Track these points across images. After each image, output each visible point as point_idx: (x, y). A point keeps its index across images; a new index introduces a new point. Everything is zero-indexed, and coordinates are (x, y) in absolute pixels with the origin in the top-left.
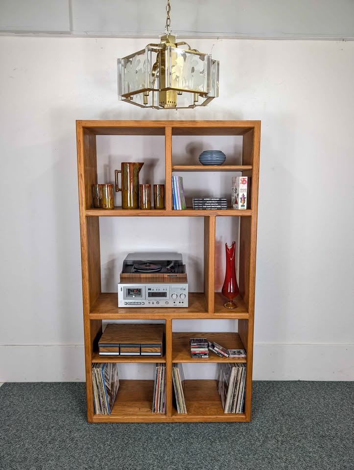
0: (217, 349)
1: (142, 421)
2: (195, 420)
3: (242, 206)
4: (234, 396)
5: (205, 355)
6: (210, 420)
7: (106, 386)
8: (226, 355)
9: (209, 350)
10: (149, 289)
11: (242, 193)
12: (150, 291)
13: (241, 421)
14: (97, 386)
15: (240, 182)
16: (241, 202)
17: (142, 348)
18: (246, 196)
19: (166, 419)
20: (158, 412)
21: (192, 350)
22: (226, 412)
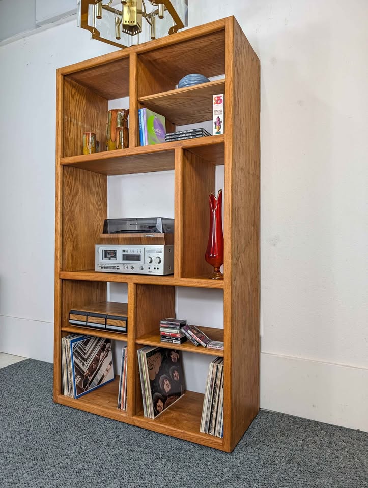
0: (191, 334)
1: (101, 414)
2: (158, 430)
3: (217, 133)
4: (212, 407)
5: (177, 339)
6: (175, 435)
7: (75, 362)
8: (202, 343)
9: (181, 333)
10: (124, 251)
11: (217, 116)
12: (124, 253)
13: (217, 447)
14: (66, 360)
15: (214, 101)
16: (216, 128)
17: (107, 320)
18: (222, 119)
19: (126, 418)
20: (124, 409)
21: (162, 330)
22: (202, 430)
